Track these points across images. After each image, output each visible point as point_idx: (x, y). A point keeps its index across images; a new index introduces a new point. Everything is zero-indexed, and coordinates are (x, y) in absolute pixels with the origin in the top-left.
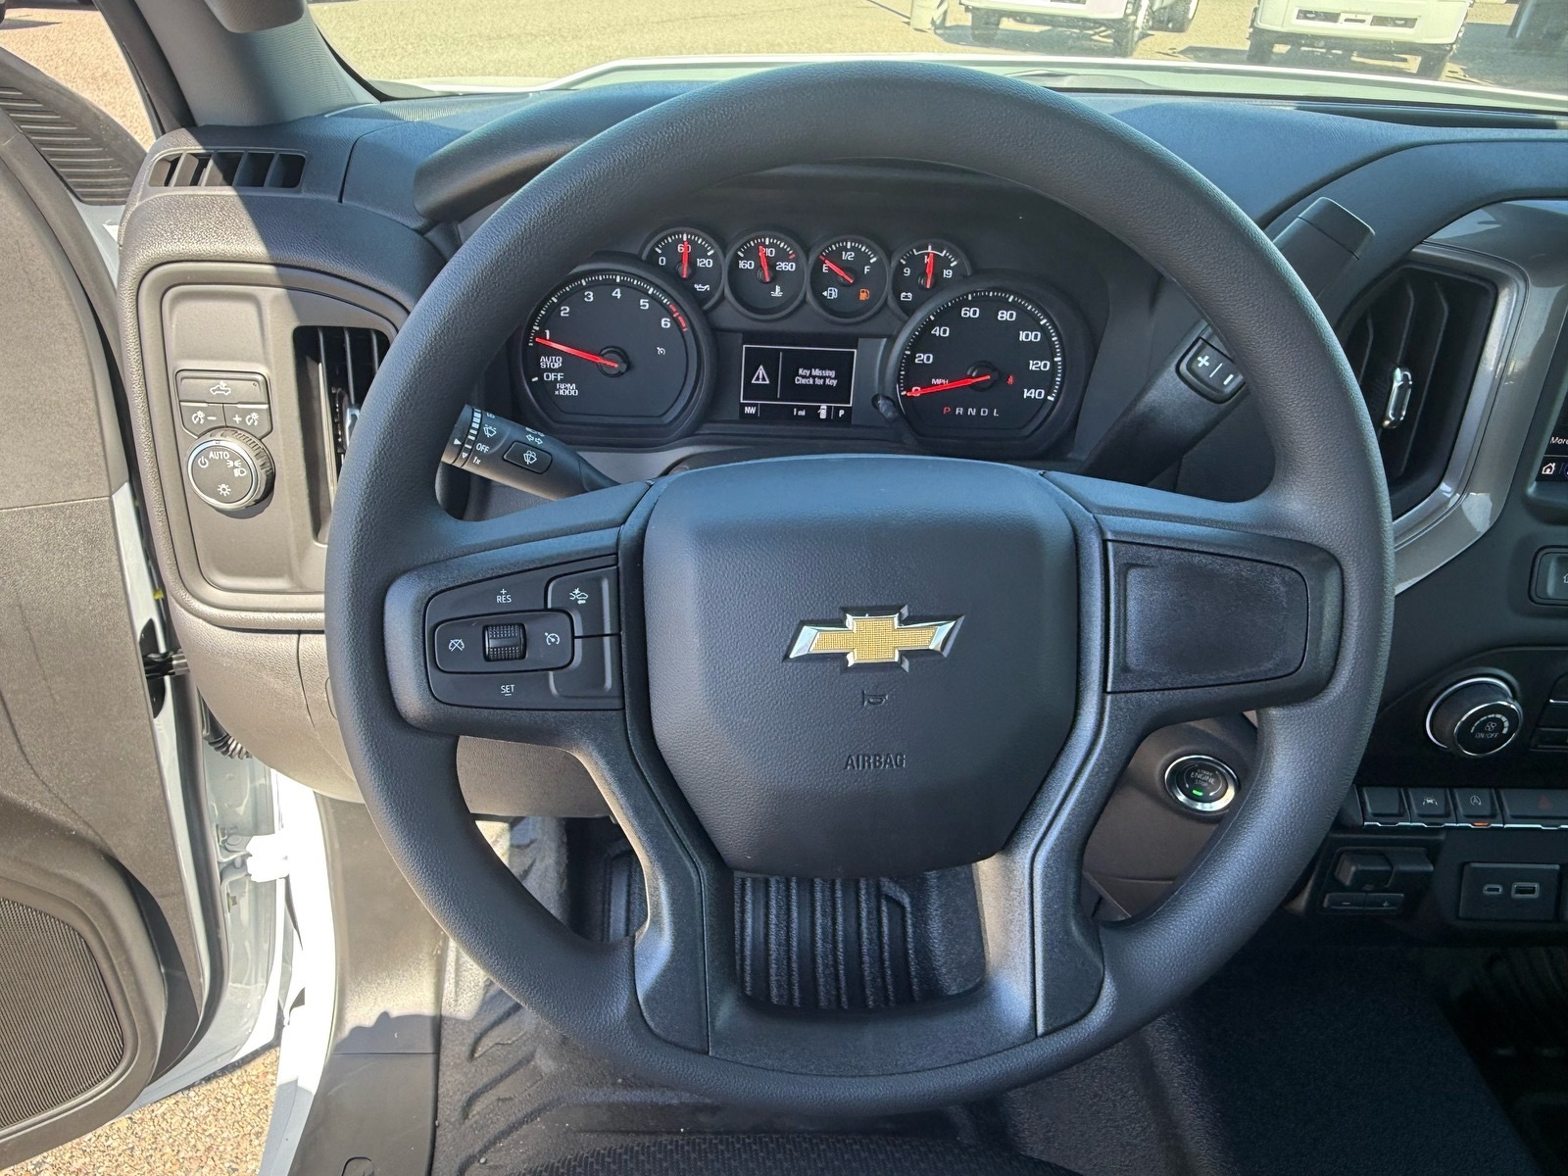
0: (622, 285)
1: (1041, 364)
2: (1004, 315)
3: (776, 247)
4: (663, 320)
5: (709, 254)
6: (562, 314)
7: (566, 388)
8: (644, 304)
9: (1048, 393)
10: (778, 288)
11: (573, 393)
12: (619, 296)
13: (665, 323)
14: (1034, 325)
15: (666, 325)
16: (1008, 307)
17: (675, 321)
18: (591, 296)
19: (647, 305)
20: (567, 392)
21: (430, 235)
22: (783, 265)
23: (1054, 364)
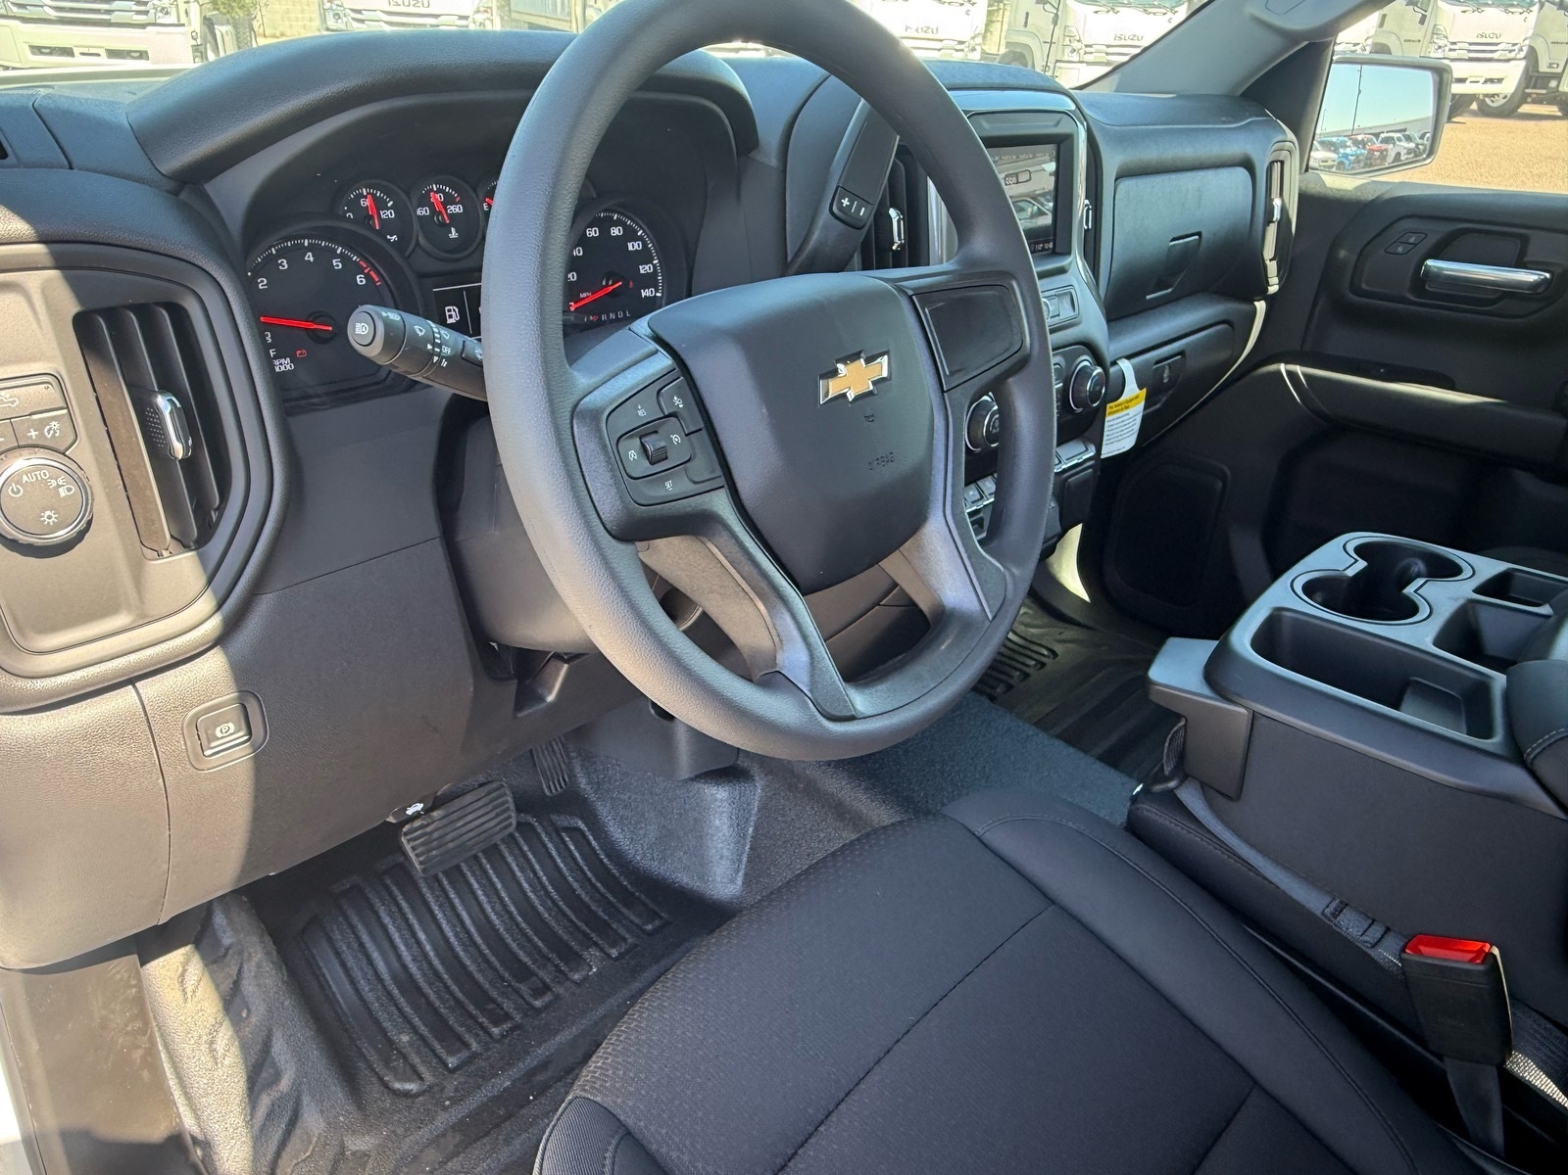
0: (311, 248)
1: (647, 267)
2: (616, 231)
3: (443, 191)
4: (358, 277)
5: (389, 205)
6: (260, 287)
7: (281, 364)
8: (337, 264)
9: (656, 291)
10: (453, 230)
11: (288, 367)
12: (312, 259)
13: (360, 280)
14: (636, 238)
15: (361, 281)
16: (616, 224)
17: (367, 277)
18: (285, 263)
19: (340, 264)
20: (283, 368)
21: (183, 196)
22: (452, 208)
23: (654, 266)
